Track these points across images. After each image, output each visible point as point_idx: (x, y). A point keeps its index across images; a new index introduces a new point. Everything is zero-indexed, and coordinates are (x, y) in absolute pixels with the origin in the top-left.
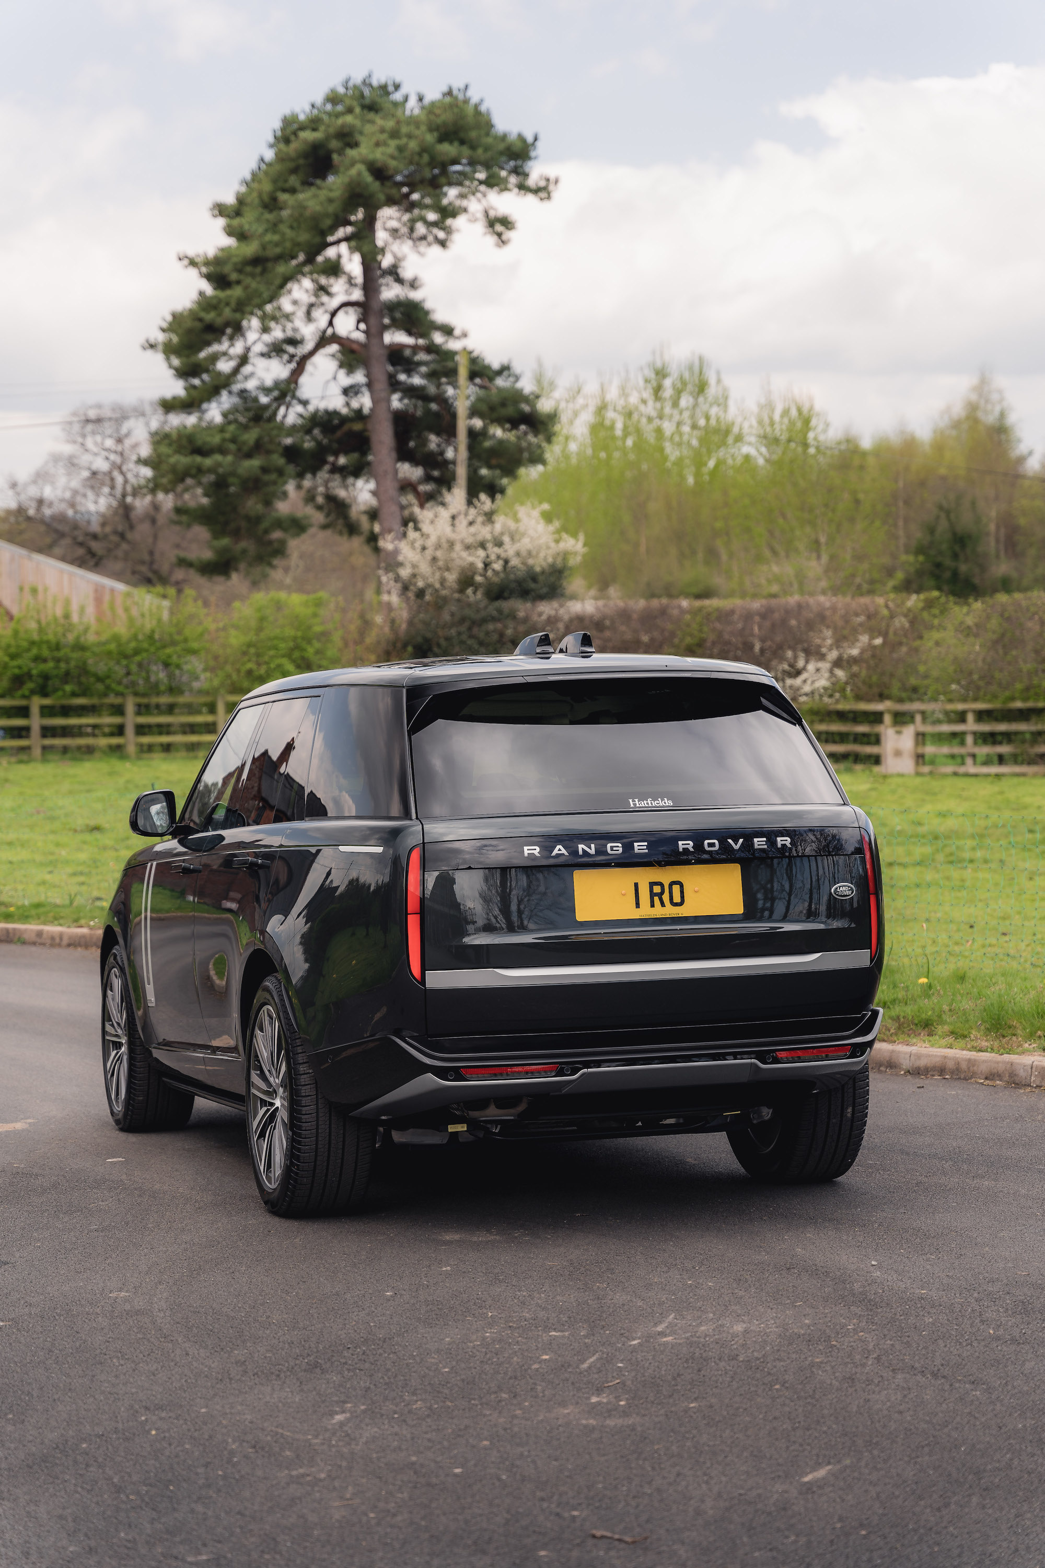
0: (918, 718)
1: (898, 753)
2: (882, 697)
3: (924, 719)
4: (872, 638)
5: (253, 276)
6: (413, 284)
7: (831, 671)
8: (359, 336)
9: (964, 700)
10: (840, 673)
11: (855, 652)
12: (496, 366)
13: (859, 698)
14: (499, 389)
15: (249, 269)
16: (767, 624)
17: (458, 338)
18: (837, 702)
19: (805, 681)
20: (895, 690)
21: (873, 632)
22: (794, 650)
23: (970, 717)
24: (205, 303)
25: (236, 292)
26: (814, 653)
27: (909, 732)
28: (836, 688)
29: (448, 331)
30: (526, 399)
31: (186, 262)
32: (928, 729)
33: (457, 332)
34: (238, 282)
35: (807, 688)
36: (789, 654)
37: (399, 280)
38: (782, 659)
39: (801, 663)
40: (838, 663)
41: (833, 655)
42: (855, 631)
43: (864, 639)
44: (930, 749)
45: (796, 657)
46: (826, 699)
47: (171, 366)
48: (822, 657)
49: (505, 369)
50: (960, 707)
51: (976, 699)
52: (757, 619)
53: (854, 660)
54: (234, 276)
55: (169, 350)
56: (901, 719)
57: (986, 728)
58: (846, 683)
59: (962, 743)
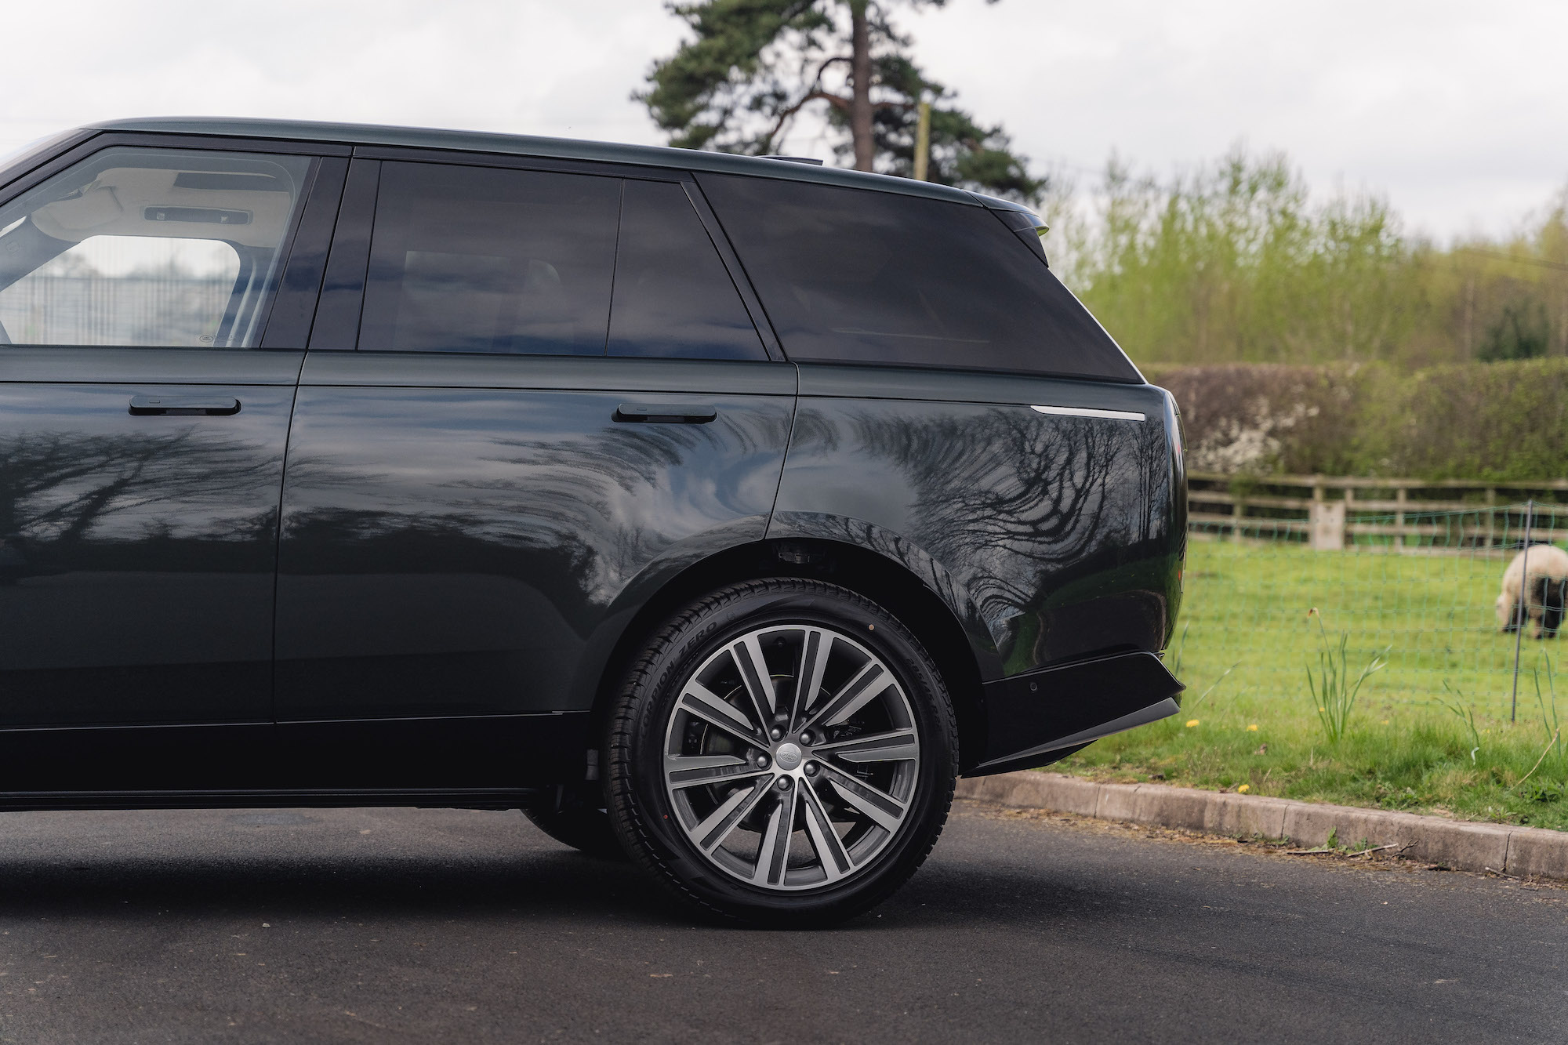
0: (1349, 495)
1: (1327, 531)
2: (1314, 470)
3: (1356, 497)
4: (1308, 408)
5: (737, 26)
6: (906, 42)
7: (1264, 442)
8: (847, 93)
9: (1396, 475)
10: (1275, 445)
11: (1289, 422)
12: (987, 127)
13: (1291, 470)
14: (988, 152)
15: (734, 19)
16: (1204, 390)
17: (948, 98)
18: (1269, 474)
19: (1236, 452)
20: (1328, 464)
21: (1310, 402)
22: (1228, 417)
23: (1402, 495)
24: (689, 54)
25: (719, 42)
26: (1248, 422)
27: (1338, 509)
28: (1268, 461)
29: (938, 90)
30: (1015, 163)
31: (672, 10)
32: (1360, 506)
33: (948, 91)
34: (722, 32)
35: (1238, 459)
36: (1223, 422)
37: (891, 36)
38: (1214, 427)
39: (1234, 432)
40: (1273, 433)
41: (1267, 425)
42: (1293, 400)
43: (1300, 409)
44: (1359, 528)
45: (1229, 427)
46: (1258, 472)
47: (652, 116)
48: (1255, 426)
49: (996, 132)
50: (1393, 483)
51: (1407, 475)
52: (1195, 384)
53: (1288, 431)
54: (719, 26)
55: (653, 101)
56: (1333, 494)
57: (1417, 506)
58: (1279, 455)
59: (1392, 522)
